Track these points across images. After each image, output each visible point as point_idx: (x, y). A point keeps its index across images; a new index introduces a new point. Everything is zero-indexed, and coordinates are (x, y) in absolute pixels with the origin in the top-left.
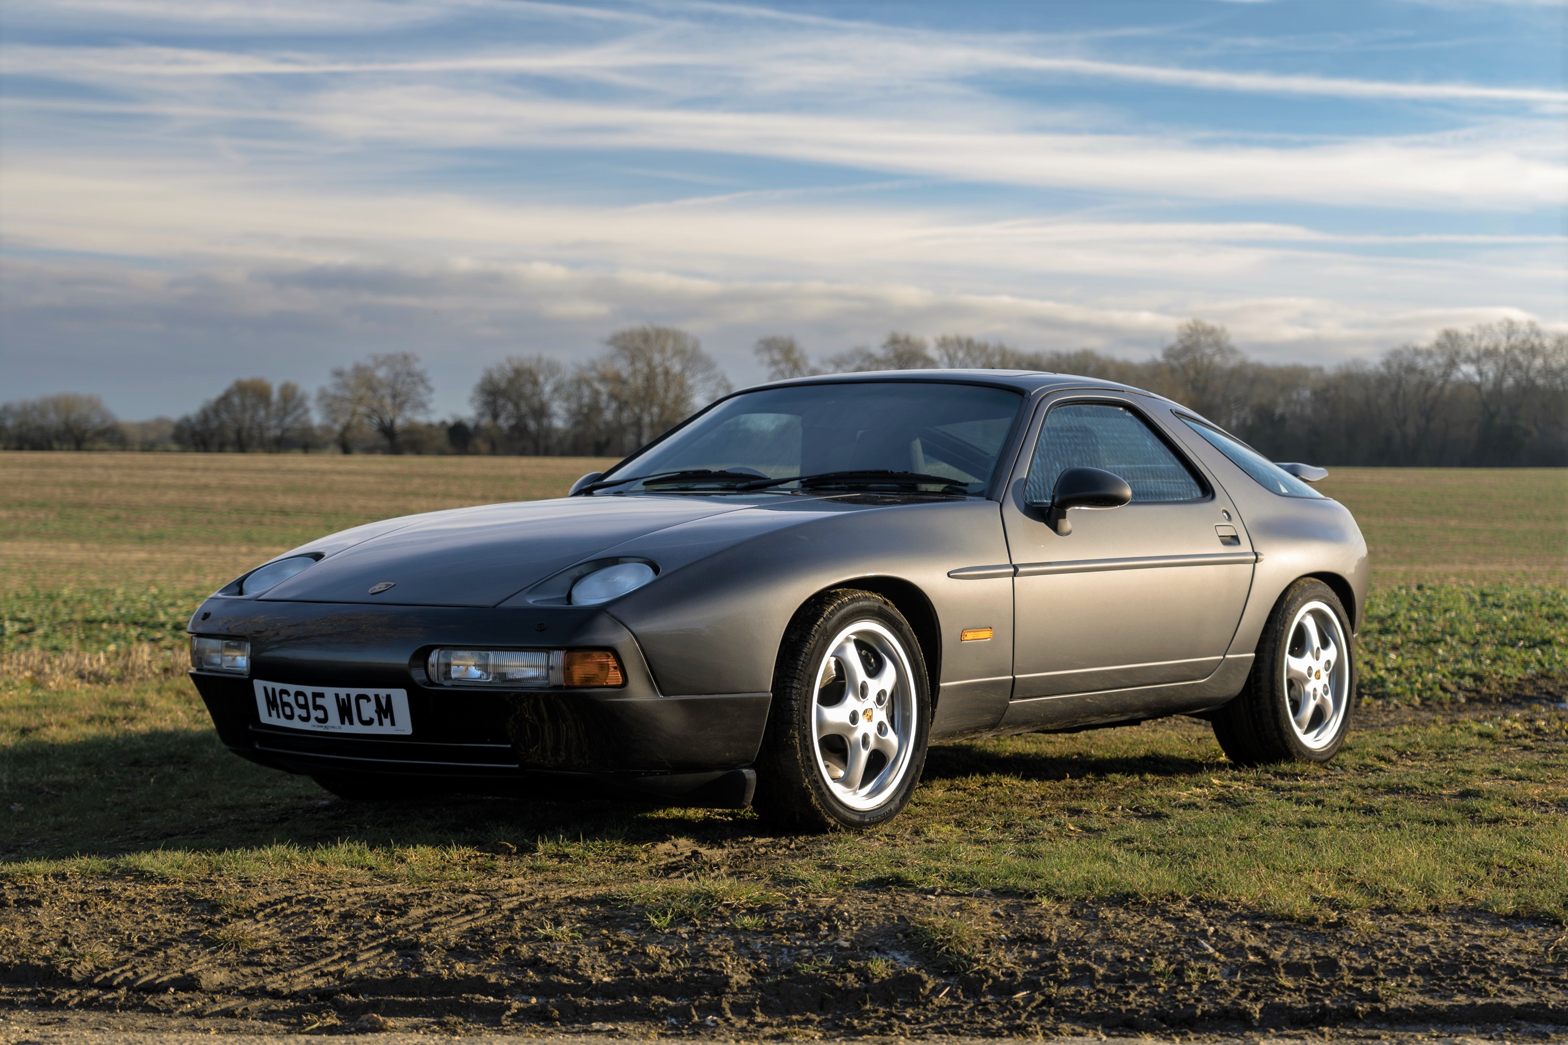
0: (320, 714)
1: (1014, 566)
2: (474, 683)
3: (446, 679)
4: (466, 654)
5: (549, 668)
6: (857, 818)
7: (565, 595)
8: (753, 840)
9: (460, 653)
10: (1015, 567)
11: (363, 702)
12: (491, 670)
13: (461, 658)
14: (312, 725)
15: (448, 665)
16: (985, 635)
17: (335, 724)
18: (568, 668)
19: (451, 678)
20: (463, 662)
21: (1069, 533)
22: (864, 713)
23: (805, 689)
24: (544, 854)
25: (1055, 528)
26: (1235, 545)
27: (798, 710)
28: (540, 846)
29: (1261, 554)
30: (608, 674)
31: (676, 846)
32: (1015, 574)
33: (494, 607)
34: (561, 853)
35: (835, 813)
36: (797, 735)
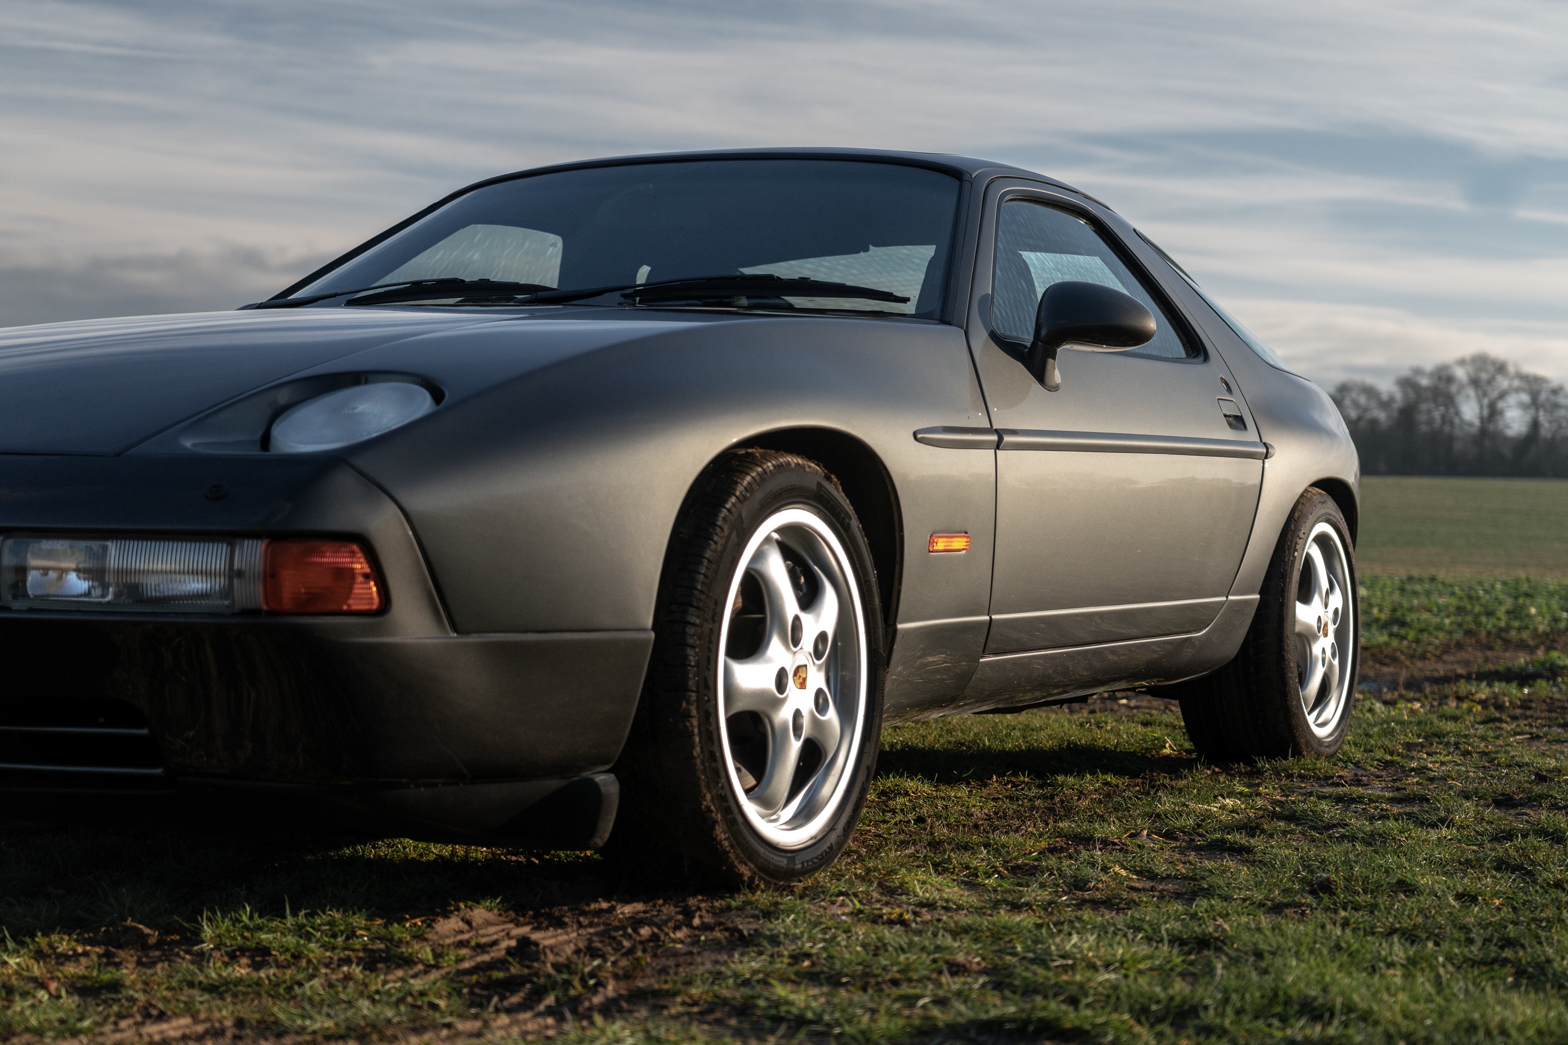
1: (997, 432)
2: (76, 605)
3: (15, 597)
4: (60, 545)
5: (233, 574)
6: (783, 862)
7: (258, 436)
8: (612, 909)
9: (47, 545)
10: (1000, 433)
12: (110, 578)
13: (49, 555)
15: (22, 571)
16: (959, 543)
18: (271, 575)
19: (26, 595)
20: (51, 563)
21: (1055, 388)
22: (796, 673)
23: (708, 626)
24: (217, 948)
25: (1040, 375)
26: (1241, 429)
27: (698, 665)
28: (208, 931)
29: (1271, 446)
30: (351, 589)
31: (469, 923)
32: (998, 446)
33: (118, 455)
34: (252, 944)
35: (750, 855)
36: (694, 712)
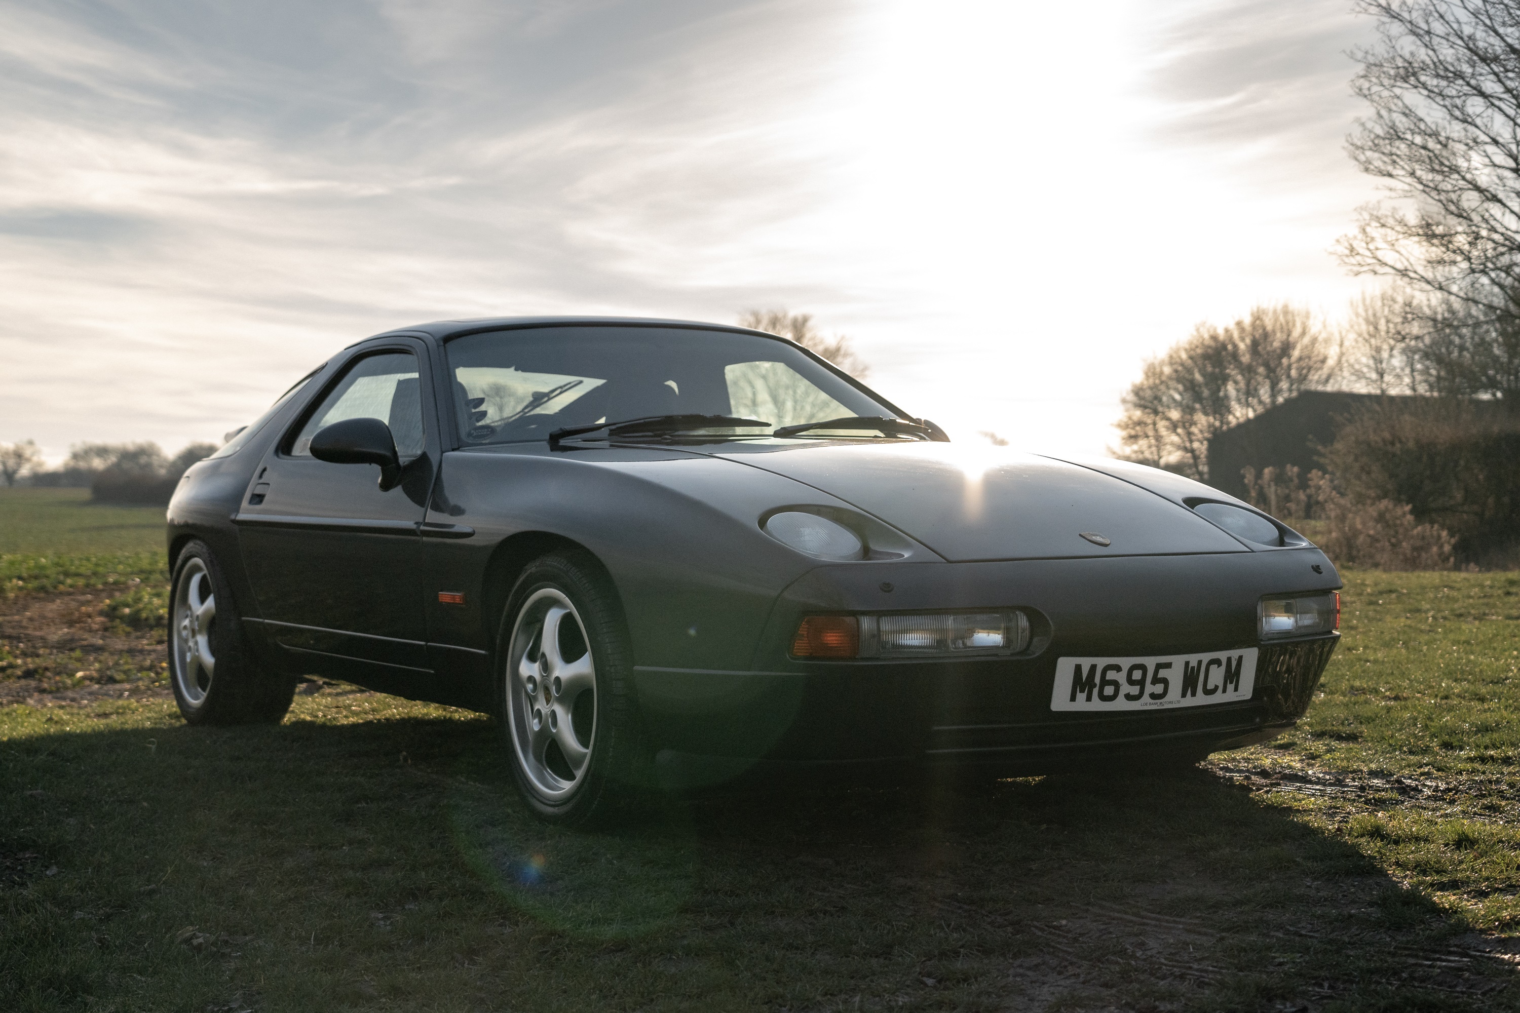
0: (1159, 689)
11: (1213, 668)
14: (1145, 704)
17: (1175, 699)
33: (1253, 552)
